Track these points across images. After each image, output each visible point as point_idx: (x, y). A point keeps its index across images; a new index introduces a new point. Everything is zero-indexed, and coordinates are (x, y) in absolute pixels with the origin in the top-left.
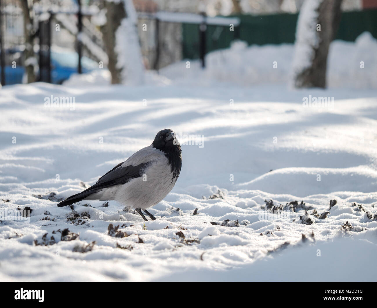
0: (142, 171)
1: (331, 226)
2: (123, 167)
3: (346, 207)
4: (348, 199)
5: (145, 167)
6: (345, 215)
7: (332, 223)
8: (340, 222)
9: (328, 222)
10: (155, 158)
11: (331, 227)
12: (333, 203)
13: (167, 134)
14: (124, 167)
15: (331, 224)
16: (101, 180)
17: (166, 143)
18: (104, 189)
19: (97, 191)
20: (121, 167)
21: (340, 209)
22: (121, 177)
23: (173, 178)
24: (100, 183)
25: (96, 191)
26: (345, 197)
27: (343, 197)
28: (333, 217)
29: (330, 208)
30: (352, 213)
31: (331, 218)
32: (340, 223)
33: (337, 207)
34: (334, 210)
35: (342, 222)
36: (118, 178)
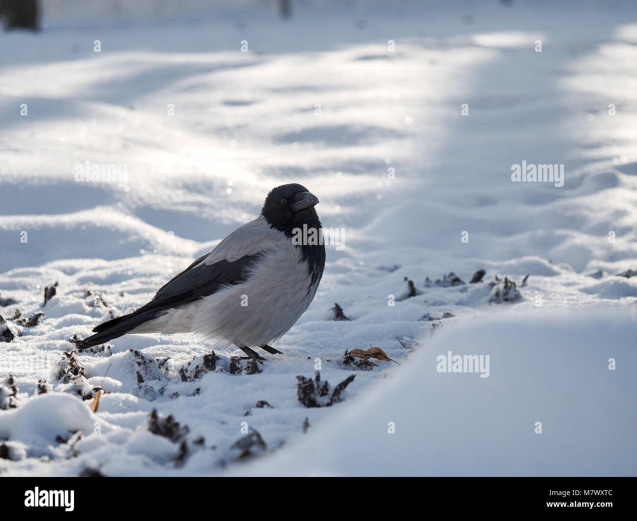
0: (246, 272)
1: (47, 342)
2: (206, 264)
3: (73, 300)
4: (78, 276)
5: (253, 264)
6: (71, 319)
7: (48, 337)
8: (62, 333)
9: (42, 334)
10: (271, 244)
11: (48, 345)
12: (50, 293)
13: (297, 196)
14: (210, 264)
15: (46, 338)
16: (162, 293)
17: (294, 213)
18: (172, 311)
19: (157, 316)
20: (204, 265)
21: (62, 305)
22: (204, 286)
23: (312, 283)
24: (161, 299)
25: (154, 316)
26: (71, 272)
27: (68, 271)
28: (49, 320)
29: (45, 302)
30: (83, 312)
31: (48, 324)
32: (64, 335)
33: (58, 300)
34: (52, 306)
35: (66, 332)
36: (198, 288)
